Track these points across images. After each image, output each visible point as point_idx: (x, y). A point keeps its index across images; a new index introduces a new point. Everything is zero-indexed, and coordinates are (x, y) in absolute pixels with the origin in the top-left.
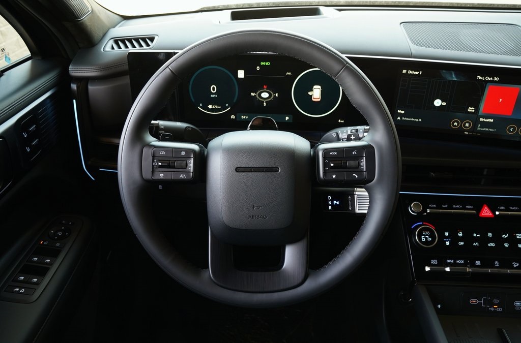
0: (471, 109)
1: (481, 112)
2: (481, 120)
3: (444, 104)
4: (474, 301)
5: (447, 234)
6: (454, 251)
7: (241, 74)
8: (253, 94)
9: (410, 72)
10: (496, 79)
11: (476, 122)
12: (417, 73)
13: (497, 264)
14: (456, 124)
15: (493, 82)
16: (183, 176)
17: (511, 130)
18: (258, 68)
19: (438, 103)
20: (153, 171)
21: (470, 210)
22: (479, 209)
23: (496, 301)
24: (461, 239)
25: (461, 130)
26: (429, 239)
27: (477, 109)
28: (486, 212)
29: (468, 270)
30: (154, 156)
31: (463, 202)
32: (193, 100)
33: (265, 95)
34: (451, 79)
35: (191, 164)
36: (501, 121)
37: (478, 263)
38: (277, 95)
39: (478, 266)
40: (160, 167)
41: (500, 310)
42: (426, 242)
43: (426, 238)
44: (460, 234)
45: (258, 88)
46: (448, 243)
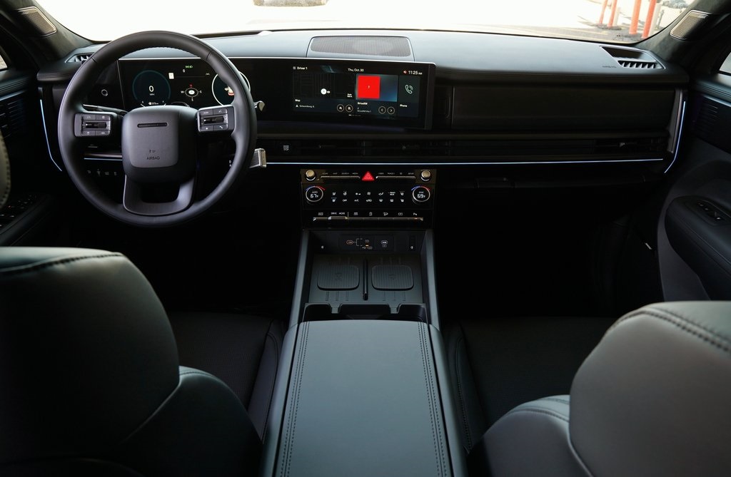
0: (349, 96)
1: (357, 97)
2: (359, 103)
3: (329, 92)
4: (351, 242)
5: (334, 194)
6: (339, 207)
7: (171, 76)
8: (182, 92)
9: (298, 68)
10: (362, 70)
11: (355, 106)
12: (304, 68)
13: (371, 214)
14: (341, 108)
15: (360, 72)
16: (103, 133)
17: (381, 111)
18: (184, 71)
19: (324, 91)
20: (82, 130)
21: (355, 176)
22: (363, 175)
23: (367, 241)
24: (345, 197)
25: (345, 113)
26: (317, 196)
27: (354, 95)
28: (368, 177)
29: (346, 218)
30: (83, 120)
31: (350, 170)
32: (136, 98)
33: (192, 92)
34: (329, 72)
35: (109, 124)
36: (373, 104)
37: (356, 214)
38: (201, 92)
39: (356, 216)
40: (87, 127)
41: (371, 248)
42: (314, 199)
43: (314, 196)
44: (345, 194)
45: (187, 88)
46: (334, 201)
